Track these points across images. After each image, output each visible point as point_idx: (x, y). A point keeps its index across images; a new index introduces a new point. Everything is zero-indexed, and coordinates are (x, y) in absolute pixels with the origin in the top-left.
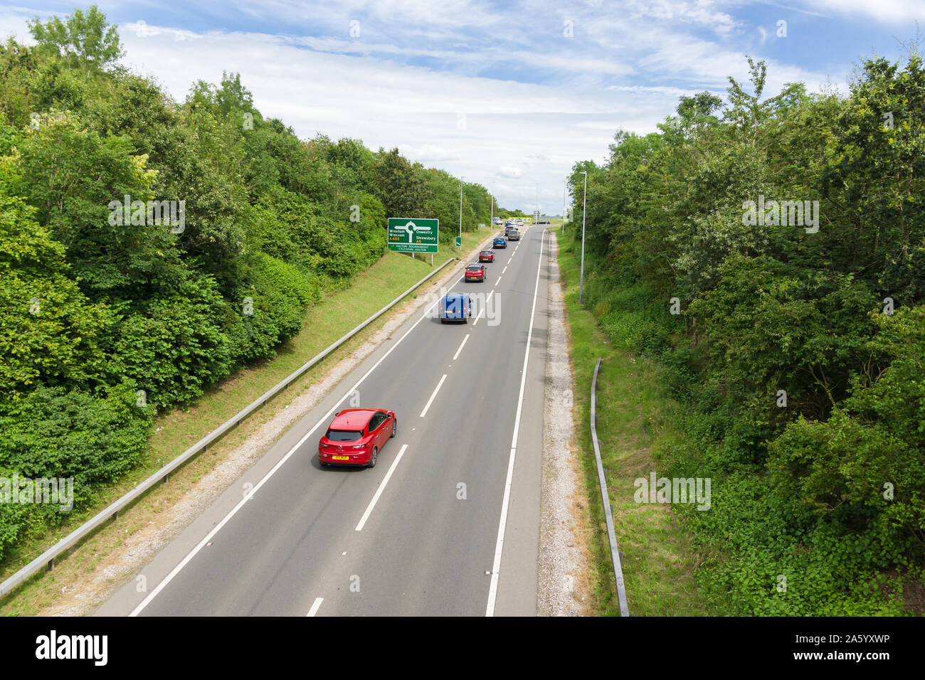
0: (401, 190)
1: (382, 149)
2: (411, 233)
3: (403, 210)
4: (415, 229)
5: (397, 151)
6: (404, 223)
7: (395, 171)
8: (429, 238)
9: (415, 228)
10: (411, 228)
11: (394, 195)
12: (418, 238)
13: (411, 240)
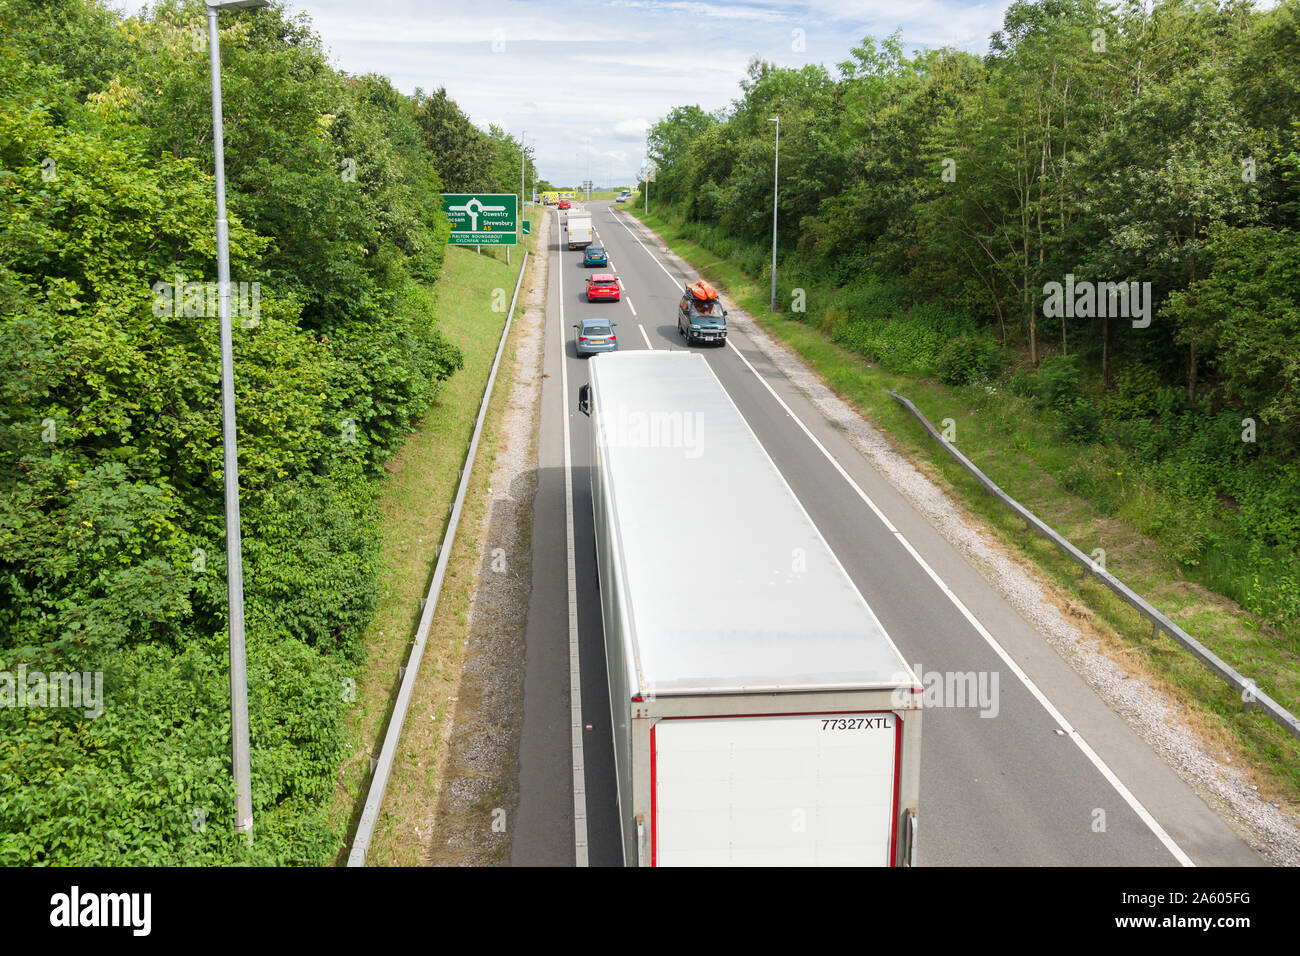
0: (456, 152)
1: (419, 91)
2: (474, 216)
3: (461, 181)
4: (480, 210)
5: (443, 92)
6: (463, 201)
7: (445, 123)
8: (503, 223)
9: (481, 208)
10: (474, 208)
11: (446, 159)
12: (485, 223)
13: (474, 227)
